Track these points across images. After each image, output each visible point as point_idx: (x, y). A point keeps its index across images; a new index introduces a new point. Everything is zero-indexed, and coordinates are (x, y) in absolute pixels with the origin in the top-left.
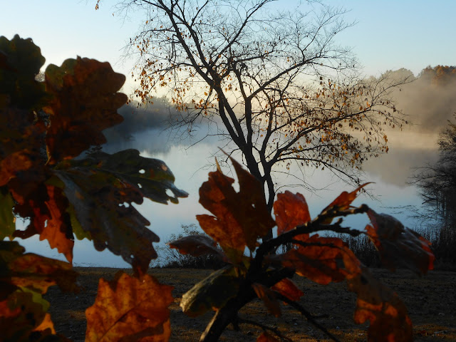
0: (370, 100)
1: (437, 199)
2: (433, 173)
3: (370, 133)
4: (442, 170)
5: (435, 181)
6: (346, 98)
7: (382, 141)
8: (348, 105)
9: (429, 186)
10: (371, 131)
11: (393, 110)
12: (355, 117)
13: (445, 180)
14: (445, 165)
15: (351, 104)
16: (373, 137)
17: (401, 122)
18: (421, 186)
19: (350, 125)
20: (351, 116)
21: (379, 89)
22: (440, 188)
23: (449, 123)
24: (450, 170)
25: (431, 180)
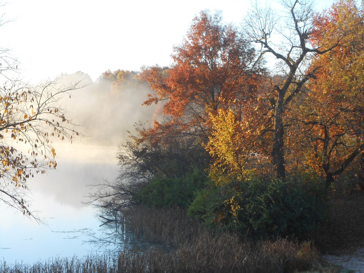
0: (36, 107)
1: (116, 221)
2: (112, 190)
3: (36, 146)
4: (121, 188)
5: (114, 200)
6: (8, 104)
7: (50, 155)
8: (10, 112)
9: (107, 206)
10: (37, 143)
11: (62, 119)
12: (19, 126)
13: (125, 199)
14: (126, 182)
15: (14, 111)
16: (39, 149)
17: (71, 133)
18: (98, 206)
19: (13, 136)
20: (14, 125)
21: (46, 95)
22: (119, 207)
23: (129, 134)
24: (130, 187)
25: (109, 199)
